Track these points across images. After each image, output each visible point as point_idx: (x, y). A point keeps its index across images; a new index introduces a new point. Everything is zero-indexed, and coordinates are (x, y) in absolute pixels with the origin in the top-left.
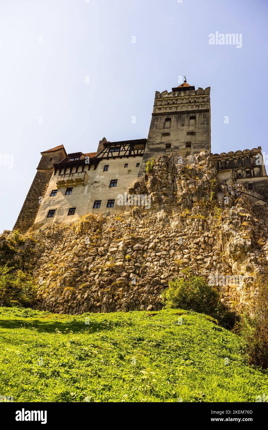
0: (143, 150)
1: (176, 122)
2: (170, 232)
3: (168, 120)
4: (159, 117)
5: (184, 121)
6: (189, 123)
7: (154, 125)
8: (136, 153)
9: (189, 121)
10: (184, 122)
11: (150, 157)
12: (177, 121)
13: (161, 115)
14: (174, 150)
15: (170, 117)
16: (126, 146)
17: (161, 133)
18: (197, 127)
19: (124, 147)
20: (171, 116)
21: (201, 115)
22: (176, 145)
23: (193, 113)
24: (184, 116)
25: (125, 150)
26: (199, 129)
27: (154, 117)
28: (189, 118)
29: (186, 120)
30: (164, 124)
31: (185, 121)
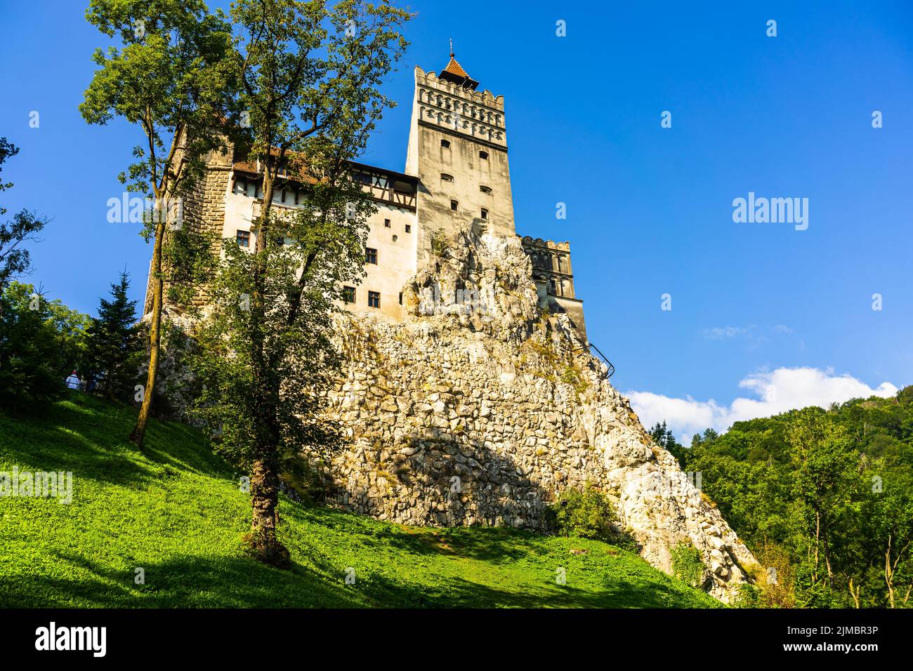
0: (414, 199)
1: (459, 154)
2: (502, 390)
3: (445, 144)
4: (431, 131)
5: (470, 157)
6: (480, 166)
7: (424, 147)
8: (402, 202)
9: (480, 160)
10: (473, 161)
11: (430, 220)
12: (462, 153)
13: (433, 129)
14: (464, 217)
15: (449, 138)
16: (380, 177)
17: (439, 171)
18: (493, 178)
19: (378, 178)
20: (450, 136)
21: (496, 154)
22: (467, 207)
23: (483, 144)
24: (470, 146)
25: (381, 188)
26: (496, 184)
27: (421, 128)
28: (478, 154)
29: (474, 156)
30: (441, 153)
31: (472, 158)
